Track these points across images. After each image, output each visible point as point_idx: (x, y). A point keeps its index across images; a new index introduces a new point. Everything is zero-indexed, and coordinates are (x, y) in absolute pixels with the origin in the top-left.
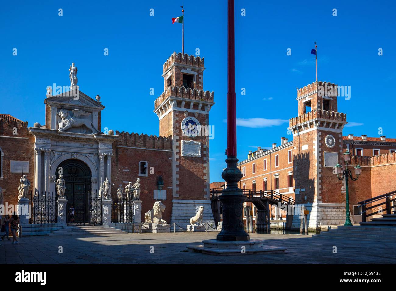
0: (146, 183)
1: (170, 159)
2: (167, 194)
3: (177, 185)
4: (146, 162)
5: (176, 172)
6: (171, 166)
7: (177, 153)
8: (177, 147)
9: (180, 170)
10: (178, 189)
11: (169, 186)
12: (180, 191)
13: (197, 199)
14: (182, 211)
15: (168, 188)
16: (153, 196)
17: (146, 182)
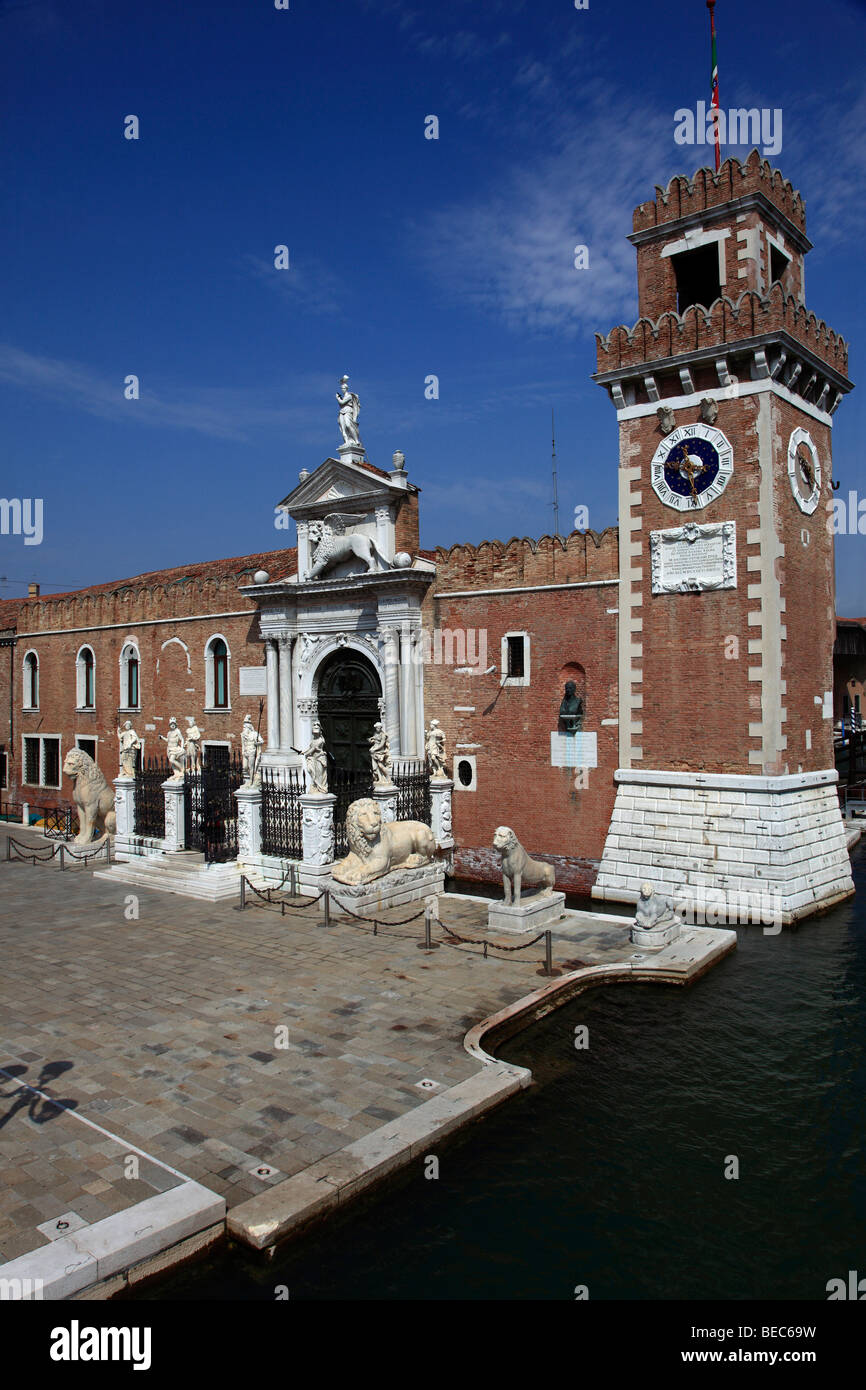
0: (523, 710)
1: (610, 611)
2: (600, 747)
3: (635, 711)
4: (523, 634)
5: (634, 659)
6: (613, 638)
7: (636, 586)
8: (636, 562)
9: (646, 650)
10: (638, 728)
11: (607, 717)
12: (644, 735)
13: (719, 769)
14: (651, 818)
15: (605, 722)
16: (550, 756)
17: (526, 706)
